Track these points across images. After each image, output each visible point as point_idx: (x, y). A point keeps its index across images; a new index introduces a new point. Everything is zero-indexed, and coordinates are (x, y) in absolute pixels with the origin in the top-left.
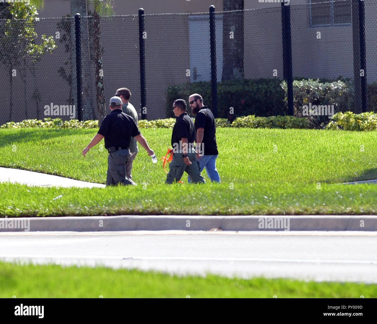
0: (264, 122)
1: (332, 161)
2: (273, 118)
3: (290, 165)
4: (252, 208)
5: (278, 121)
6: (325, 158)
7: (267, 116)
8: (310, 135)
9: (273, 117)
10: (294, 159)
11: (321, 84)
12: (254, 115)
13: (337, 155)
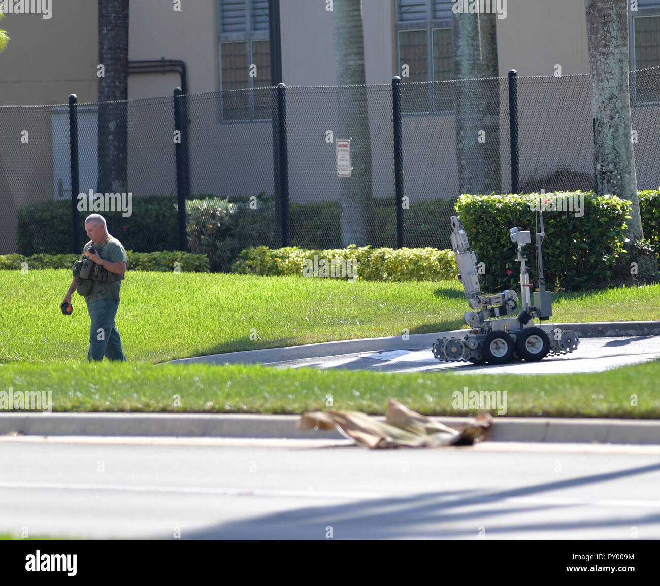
0: (145, 260)
1: (228, 319)
2: (157, 254)
3: (168, 325)
4: (70, 401)
5: (165, 258)
6: (217, 316)
7: (149, 252)
8: (200, 281)
9: (157, 252)
10: (174, 317)
11: (231, 205)
12: (132, 251)
13: (235, 311)
